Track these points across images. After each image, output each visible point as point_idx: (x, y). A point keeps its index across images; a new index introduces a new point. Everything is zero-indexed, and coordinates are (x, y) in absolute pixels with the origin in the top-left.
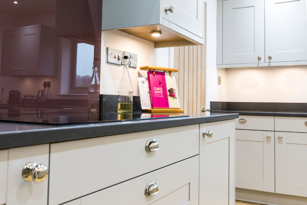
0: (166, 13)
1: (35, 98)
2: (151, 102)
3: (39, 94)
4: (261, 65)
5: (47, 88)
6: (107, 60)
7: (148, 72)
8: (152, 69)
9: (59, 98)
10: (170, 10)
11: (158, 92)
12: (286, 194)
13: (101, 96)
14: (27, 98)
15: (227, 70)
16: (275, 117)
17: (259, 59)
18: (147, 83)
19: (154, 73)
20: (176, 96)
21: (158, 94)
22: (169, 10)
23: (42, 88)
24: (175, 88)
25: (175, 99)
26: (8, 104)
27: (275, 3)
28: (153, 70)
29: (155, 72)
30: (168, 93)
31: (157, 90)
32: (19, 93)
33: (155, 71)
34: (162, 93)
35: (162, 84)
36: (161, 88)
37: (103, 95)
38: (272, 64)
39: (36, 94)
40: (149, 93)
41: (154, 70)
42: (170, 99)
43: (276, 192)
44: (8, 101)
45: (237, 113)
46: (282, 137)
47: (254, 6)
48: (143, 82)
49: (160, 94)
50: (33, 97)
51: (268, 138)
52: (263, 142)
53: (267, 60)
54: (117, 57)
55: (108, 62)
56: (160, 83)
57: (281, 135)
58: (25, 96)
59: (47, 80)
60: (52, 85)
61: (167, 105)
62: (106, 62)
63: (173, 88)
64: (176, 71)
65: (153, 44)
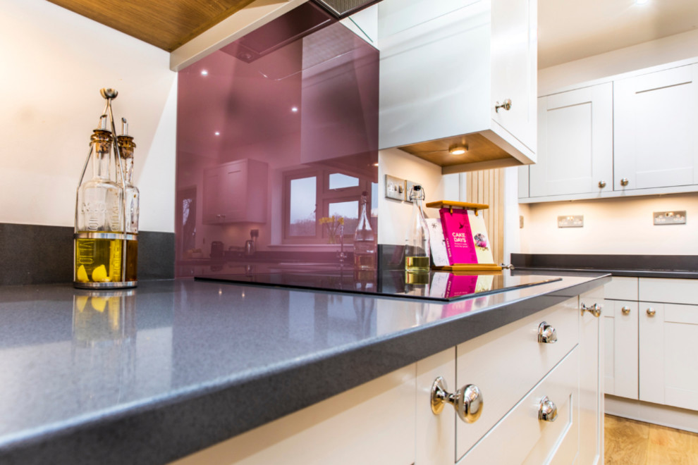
0: (497, 111)
1: (242, 250)
2: (448, 255)
3: (246, 246)
4: (604, 195)
5: (254, 238)
6: (386, 194)
7: (440, 211)
8: (446, 204)
9: (269, 250)
10: (507, 106)
11: (458, 240)
12: (663, 404)
13: (380, 247)
14: (232, 250)
15: (531, 206)
16: (640, 279)
17: (601, 186)
18: (439, 227)
19: (452, 211)
20: (487, 246)
21: (459, 242)
22: (502, 106)
23: (249, 237)
24: (484, 233)
25: (486, 250)
26: (209, 257)
27: (637, 93)
28: (448, 207)
29: (454, 210)
30: (475, 241)
31: (457, 237)
32: (221, 244)
33: (453, 207)
34: (465, 241)
35: (464, 228)
36: (463, 234)
37: (382, 245)
38: (628, 194)
39: (244, 246)
40: (444, 243)
41: (451, 206)
42: (478, 251)
43: (641, 399)
44: (211, 255)
45: (609, 272)
46: (654, 313)
47: (591, 102)
48: (434, 226)
49: (463, 243)
50: (239, 248)
51: (624, 312)
52: (613, 317)
53: (618, 186)
54: (398, 189)
55: (387, 197)
56: (462, 227)
57: (652, 308)
58: (231, 248)
59: (254, 228)
60: (260, 233)
61: (474, 259)
62: (384, 196)
63: (482, 234)
64: (486, 207)
65: (440, 168)
